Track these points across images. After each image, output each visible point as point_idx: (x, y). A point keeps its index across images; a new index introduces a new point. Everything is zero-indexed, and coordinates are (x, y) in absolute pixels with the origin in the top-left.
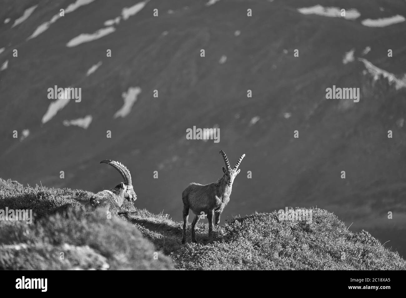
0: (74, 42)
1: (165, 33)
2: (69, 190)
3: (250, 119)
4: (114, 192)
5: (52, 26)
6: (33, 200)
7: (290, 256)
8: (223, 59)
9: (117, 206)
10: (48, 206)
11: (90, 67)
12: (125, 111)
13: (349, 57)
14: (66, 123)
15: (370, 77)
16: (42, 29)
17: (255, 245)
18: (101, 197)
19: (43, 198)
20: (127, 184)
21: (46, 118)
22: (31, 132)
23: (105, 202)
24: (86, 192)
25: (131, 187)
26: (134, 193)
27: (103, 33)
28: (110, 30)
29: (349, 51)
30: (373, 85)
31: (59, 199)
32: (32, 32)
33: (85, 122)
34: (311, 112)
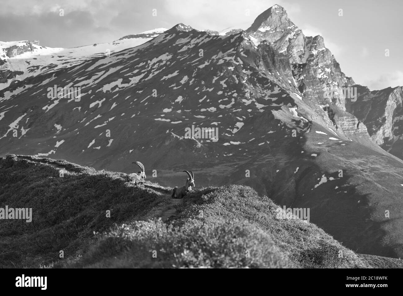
0: (96, 127)
1: (120, 125)
2: (118, 173)
3: (142, 147)
4: (137, 174)
5: (90, 123)
6: (103, 177)
7: (238, 209)
8: (135, 132)
9: (138, 180)
10: (109, 179)
11: (100, 134)
12: (109, 145)
13: (168, 131)
14: (94, 148)
15: (173, 137)
16: (88, 123)
17: (223, 205)
18: (132, 176)
19: (108, 176)
20: (142, 171)
21: (88, 147)
22: (85, 151)
23: (133, 178)
24: (123, 173)
25: (144, 173)
26: (145, 175)
27: (104, 125)
28: (106, 124)
29: (168, 130)
30: (174, 139)
31: (114, 176)
32: (85, 125)
33: (99, 148)
34: (158, 146)
